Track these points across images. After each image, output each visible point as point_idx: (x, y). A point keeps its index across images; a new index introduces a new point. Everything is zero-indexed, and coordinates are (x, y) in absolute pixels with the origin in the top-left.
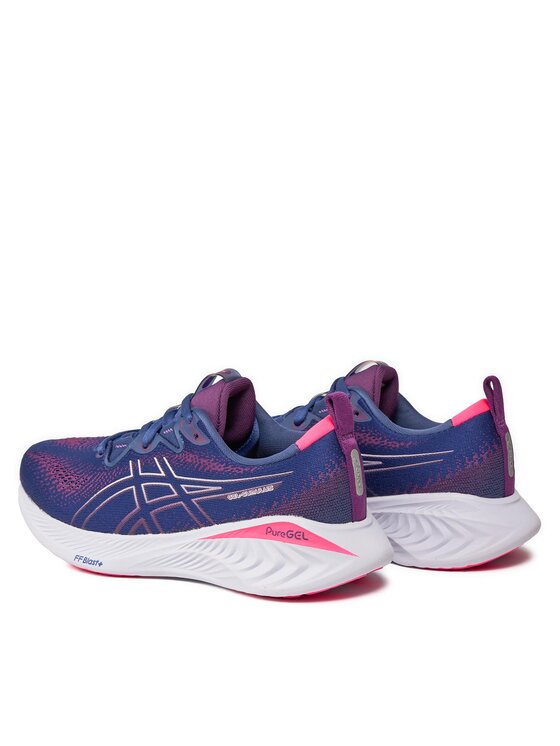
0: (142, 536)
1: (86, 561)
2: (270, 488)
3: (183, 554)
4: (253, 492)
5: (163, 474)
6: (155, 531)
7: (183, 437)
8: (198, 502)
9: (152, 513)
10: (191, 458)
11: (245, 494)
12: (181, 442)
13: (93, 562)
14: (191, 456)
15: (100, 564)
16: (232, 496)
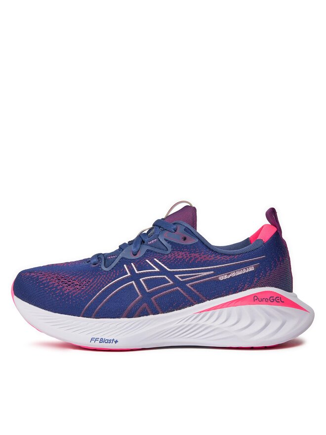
0: (145, 317)
1: (102, 341)
2: (251, 269)
3: (189, 325)
4: (239, 273)
5: (157, 270)
6: (155, 312)
7: (169, 242)
8: (192, 286)
9: (152, 299)
10: (180, 255)
11: (233, 274)
12: (169, 246)
13: (109, 341)
14: (181, 253)
15: (116, 342)
16: (223, 277)
